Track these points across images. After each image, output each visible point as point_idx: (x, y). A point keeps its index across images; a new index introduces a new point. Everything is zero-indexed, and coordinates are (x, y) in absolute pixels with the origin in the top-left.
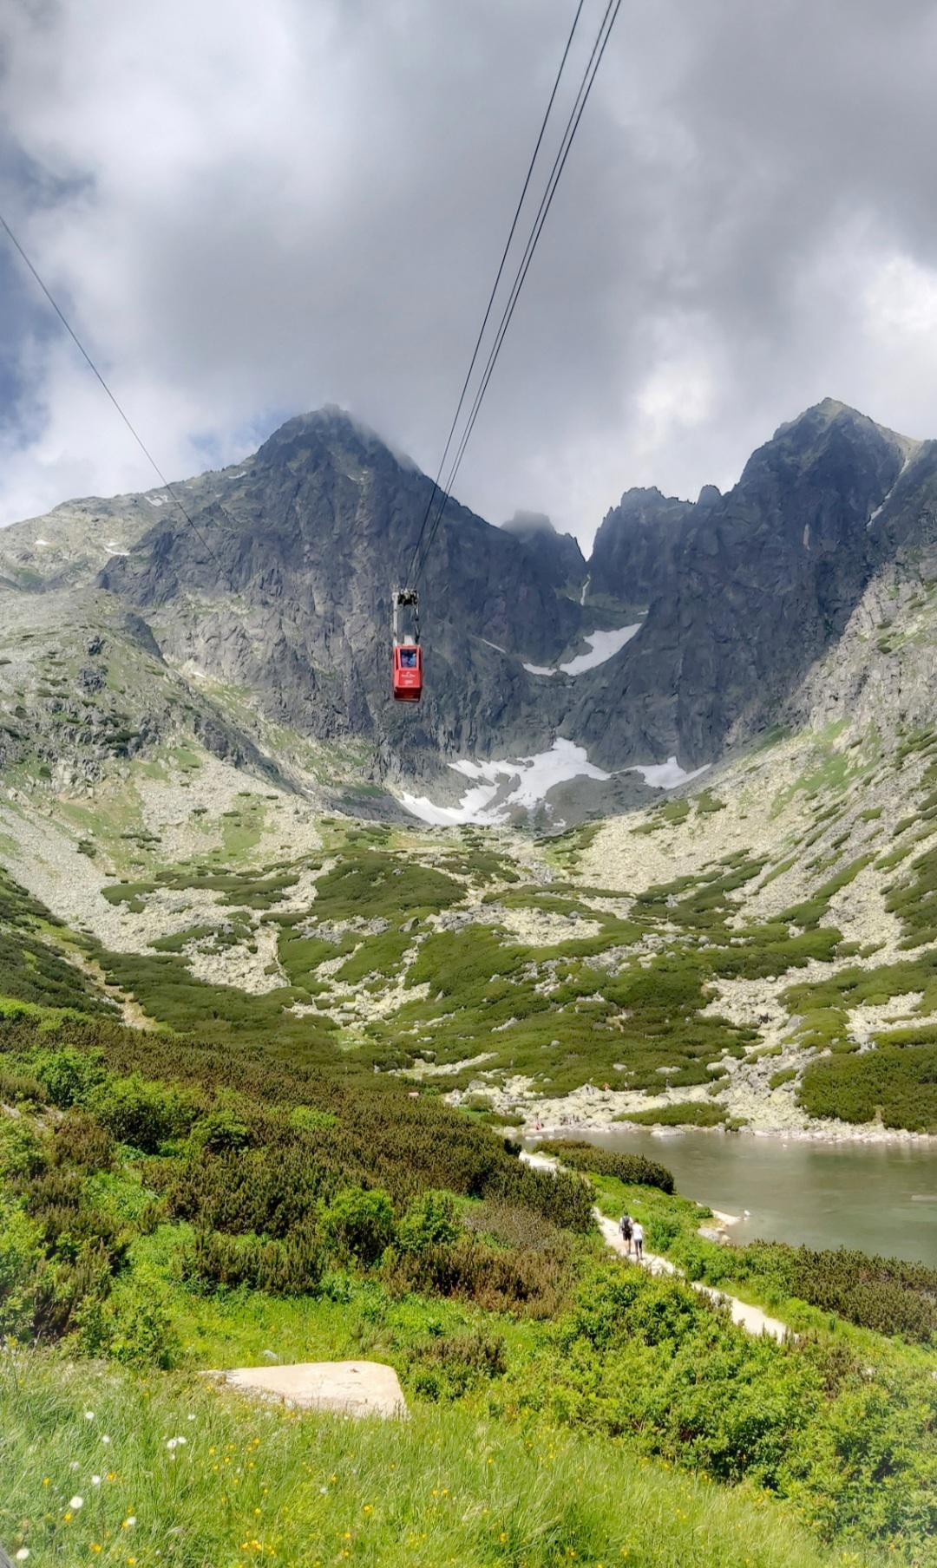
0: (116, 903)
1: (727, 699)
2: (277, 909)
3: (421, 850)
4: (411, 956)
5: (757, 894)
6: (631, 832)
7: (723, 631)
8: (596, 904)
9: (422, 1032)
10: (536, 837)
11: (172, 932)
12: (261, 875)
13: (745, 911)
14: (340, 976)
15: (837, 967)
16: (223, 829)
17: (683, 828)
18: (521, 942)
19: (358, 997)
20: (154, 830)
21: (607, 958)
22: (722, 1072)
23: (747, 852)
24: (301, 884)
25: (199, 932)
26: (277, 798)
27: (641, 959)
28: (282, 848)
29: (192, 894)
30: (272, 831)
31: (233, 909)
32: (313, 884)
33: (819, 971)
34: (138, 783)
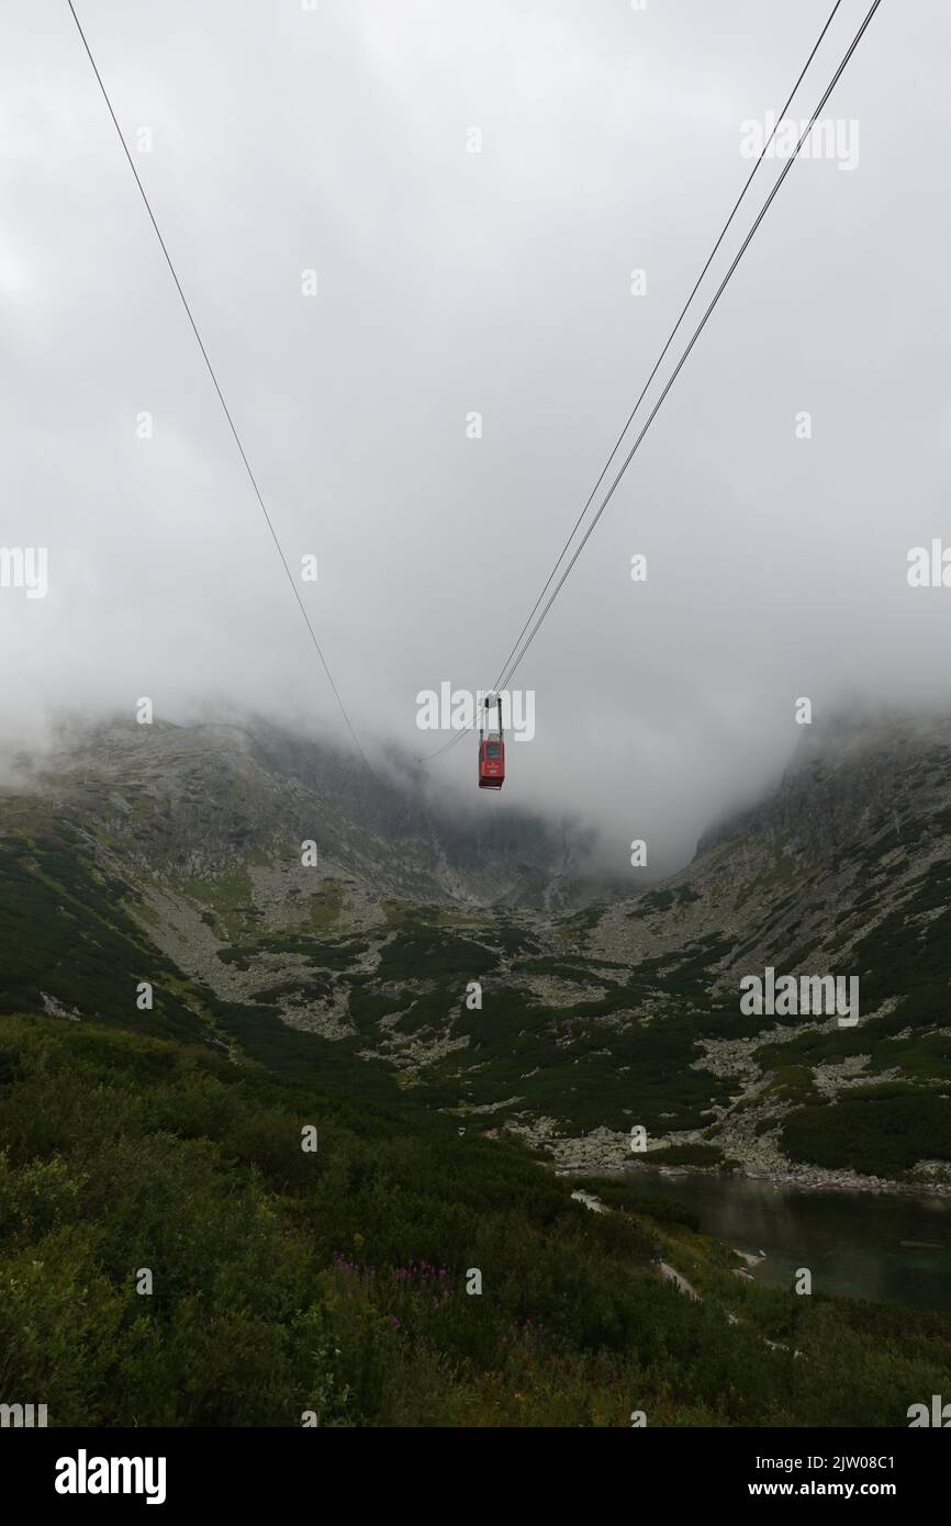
0: (228, 962)
2: (351, 970)
3: (463, 926)
5: (729, 968)
6: (628, 916)
8: (603, 973)
9: (466, 1076)
10: (553, 918)
11: (269, 987)
12: (338, 943)
13: (720, 982)
14: (399, 1027)
15: (799, 1031)
16: (311, 906)
17: (669, 914)
18: (544, 1004)
19: (413, 1045)
20: (259, 906)
21: (613, 1019)
22: (713, 1118)
23: (720, 934)
24: (370, 951)
25: (290, 988)
26: (353, 882)
27: (641, 1020)
28: (356, 922)
29: (286, 957)
30: (349, 908)
31: (316, 970)
32: (379, 951)
33: (784, 1034)
34: (250, 869)
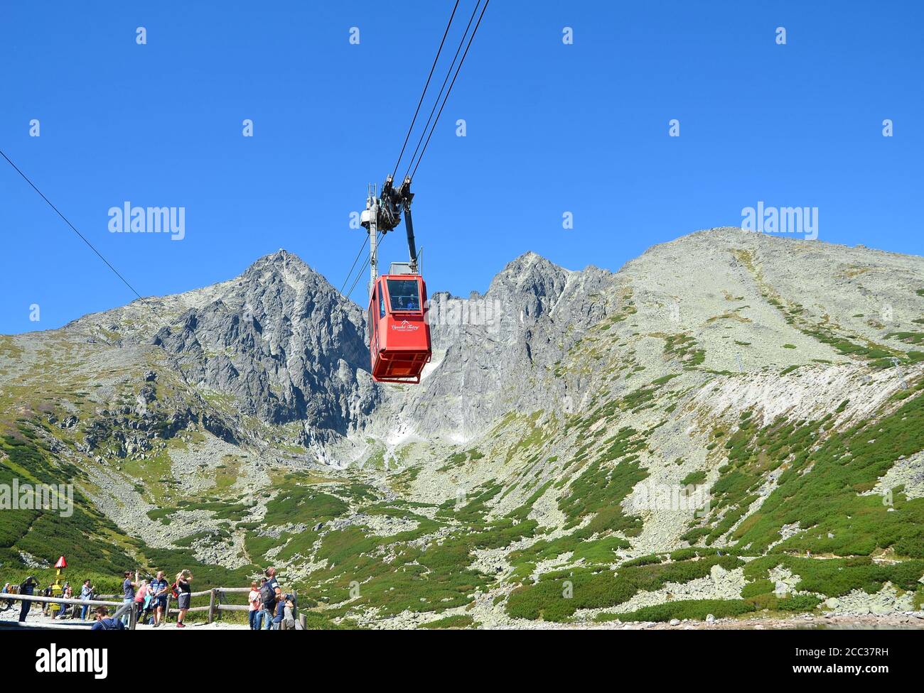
0: (154, 519)
1: (487, 398)
2: (245, 520)
3: (325, 484)
4: (317, 544)
5: (499, 502)
6: (437, 471)
7: (483, 363)
8: (419, 511)
9: (323, 586)
10: (387, 475)
11: (186, 535)
12: (236, 501)
13: (492, 512)
14: (279, 557)
15: (536, 539)
16: (216, 475)
17: (463, 468)
18: (377, 534)
19: (288, 568)
20: (178, 478)
21: (420, 541)
22: (473, 599)
23: (495, 480)
24: (258, 506)
25: (201, 535)
26: (246, 457)
27: (438, 541)
28: (248, 485)
29: (198, 513)
30: (243, 476)
31: (220, 521)
32: (265, 505)
33: (527, 543)
34: (170, 451)
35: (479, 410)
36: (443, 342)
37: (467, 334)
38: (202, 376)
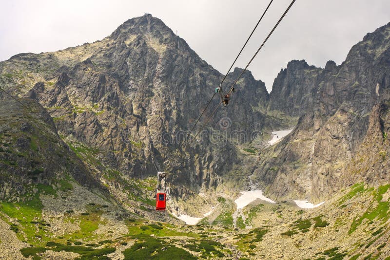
0: (27, 256)
1: (336, 167)
3: (176, 238)
6: (281, 234)
7: (335, 133)
10: (235, 234)
16: (80, 221)
17: (307, 235)
20: (47, 221)
23: (337, 248)
24: (117, 252)
26: (107, 206)
28: (108, 232)
29: (64, 254)
32: (122, 252)
34: (41, 197)
35: (327, 178)
36: (296, 110)
37: (321, 104)
38: (71, 129)
